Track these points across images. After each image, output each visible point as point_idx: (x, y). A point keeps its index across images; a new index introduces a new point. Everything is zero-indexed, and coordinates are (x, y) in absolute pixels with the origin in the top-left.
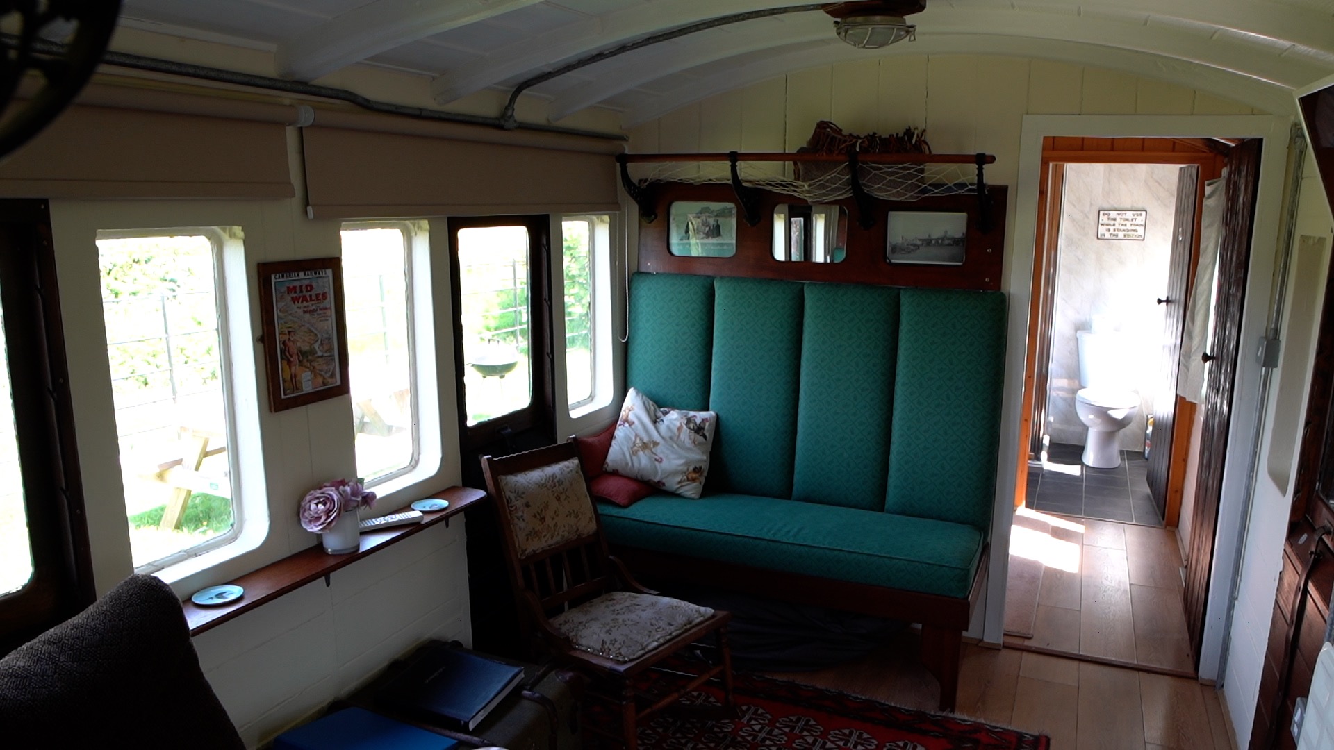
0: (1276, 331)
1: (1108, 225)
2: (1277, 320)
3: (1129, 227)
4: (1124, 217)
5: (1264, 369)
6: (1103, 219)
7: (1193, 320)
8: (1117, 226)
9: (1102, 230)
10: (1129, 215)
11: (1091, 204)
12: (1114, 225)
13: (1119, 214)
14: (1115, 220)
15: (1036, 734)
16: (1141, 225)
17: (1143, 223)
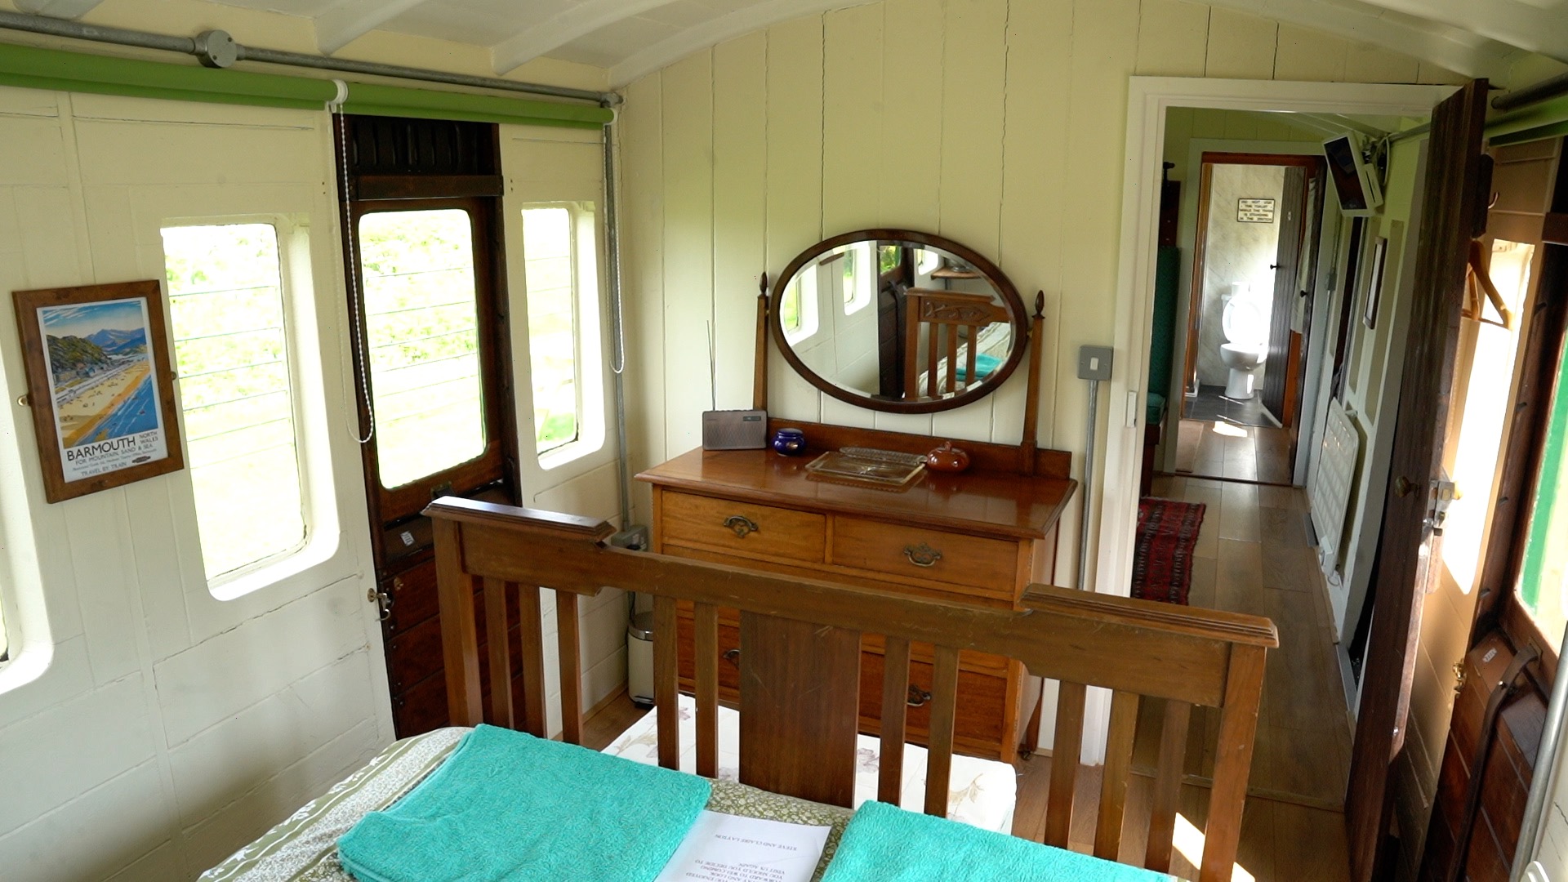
0: (1335, 269)
1: (1245, 210)
2: (1336, 263)
3: (1261, 212)
4: (1258, 204)
5: (1329, 292)
6: (1242, 206)
7: (1300, 277)
8: (1252, 212)
9: (1241, 214)
10: (1262, 203)
11: (1233, 194)
12: (1250, 211)
13: (1253, 202)
14: (1250, 206)
15: (1198, 503)
16: (1271, 211)
17: (1272, 209)
